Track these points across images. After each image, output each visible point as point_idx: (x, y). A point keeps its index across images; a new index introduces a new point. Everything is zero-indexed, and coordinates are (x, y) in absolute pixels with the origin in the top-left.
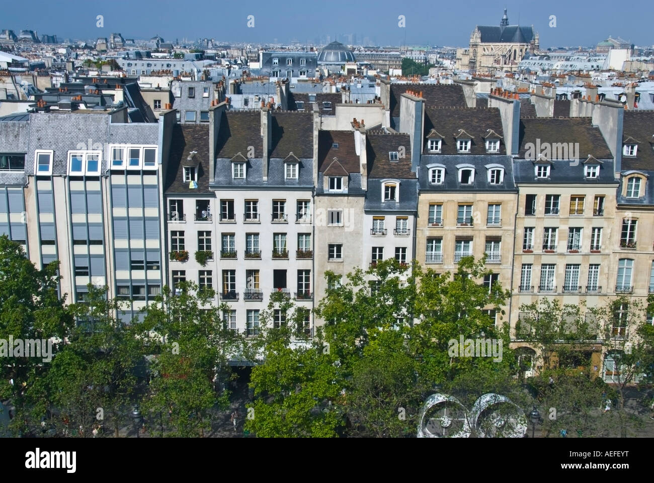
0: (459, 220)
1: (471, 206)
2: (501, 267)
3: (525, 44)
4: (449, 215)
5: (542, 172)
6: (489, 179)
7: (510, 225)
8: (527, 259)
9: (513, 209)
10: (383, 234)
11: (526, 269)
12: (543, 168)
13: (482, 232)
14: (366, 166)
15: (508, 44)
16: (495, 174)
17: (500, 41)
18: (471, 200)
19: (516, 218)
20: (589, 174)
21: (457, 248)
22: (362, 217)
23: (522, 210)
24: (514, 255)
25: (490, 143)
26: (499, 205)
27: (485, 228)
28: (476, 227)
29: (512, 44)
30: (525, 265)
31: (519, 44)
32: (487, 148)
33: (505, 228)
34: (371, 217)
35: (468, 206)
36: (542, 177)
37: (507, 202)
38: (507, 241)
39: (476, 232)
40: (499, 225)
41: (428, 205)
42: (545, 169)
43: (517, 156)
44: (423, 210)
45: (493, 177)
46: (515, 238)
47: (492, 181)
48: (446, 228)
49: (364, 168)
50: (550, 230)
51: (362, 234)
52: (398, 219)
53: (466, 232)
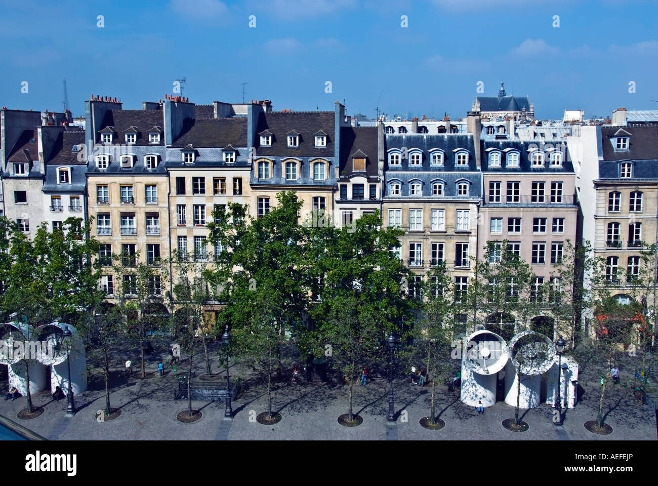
0: (122, 199)
1: (131, 187)
2: (160, 238)
3: (518, 112)
4: (114, 194)
5: (189, 158)
6: (146, 165)
7: (165, 202)
8: (182, 232)
9: (166, 189)
10: (61, 211)
11: (183, 241)
12: (189, 155)
13: (142, 209)
14: (42, 154)
15: (504, 112)
16: (150, 161)
17: (498, 110)
18: (131, 182)
19: (169, 197)
20: (227, 159)
21: (123, 223)
22: (42, 197)
23: (174, 190)
24: (170, 228)
25: (152, 136)
26: (155, 186)
27: (144, 205)
28: (137, 205)
29: (507, 112)
30: (181, 237)
31: (513, 112)
32: (150, 140)
33: (161, 205)
34: (49, 197)
35: (129, 187)
36: (189, 162)
37: (161, 183)
38: (164, 216)
39: (137, 209)
40: (156, 203)
41: (95, 187)
42: (191, 156)
43: (170, 146)
44: (92, 190)
45: (149, 162)
46: (169, 214)
47: (149, 166)
48: (112, 205)
49: (41, 156)
50: (200, 207)
51: (43, 211)
52: (72, 198)
53: (129, 209)
